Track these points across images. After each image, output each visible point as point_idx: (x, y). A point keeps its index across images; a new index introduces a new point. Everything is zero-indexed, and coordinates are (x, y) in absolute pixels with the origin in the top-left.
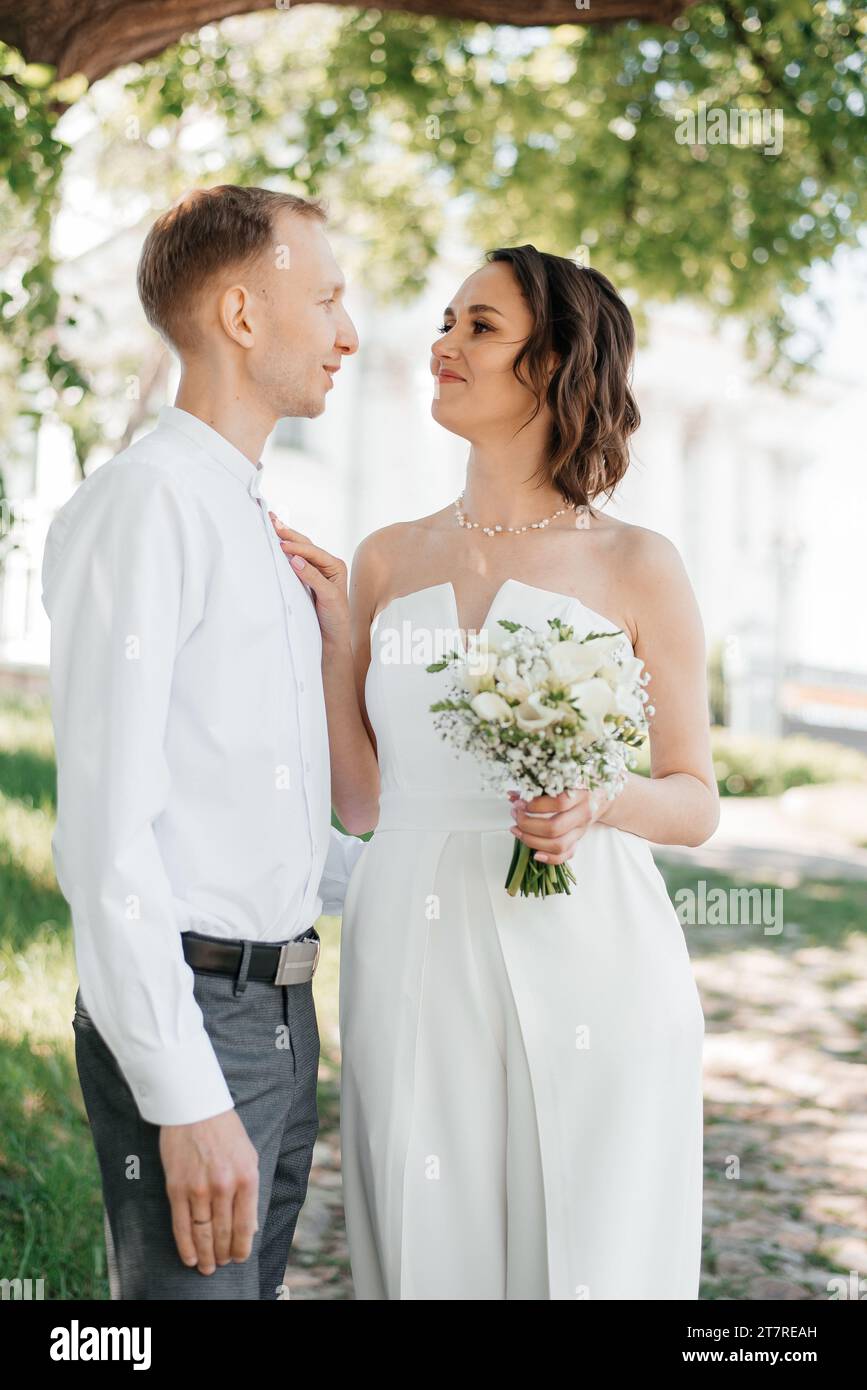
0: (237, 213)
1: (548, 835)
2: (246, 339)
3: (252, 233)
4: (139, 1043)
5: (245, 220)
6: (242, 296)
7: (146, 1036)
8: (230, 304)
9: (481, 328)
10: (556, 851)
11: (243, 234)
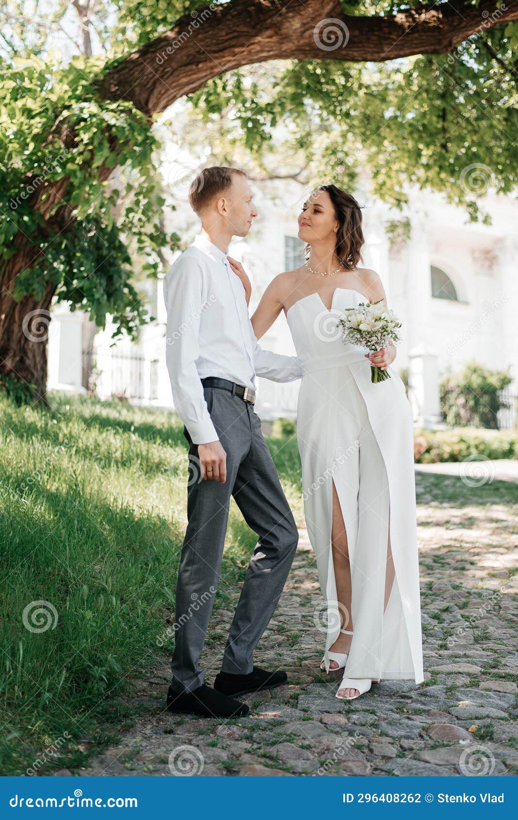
0: (221, 176)
1: (383, 362)
2: (225, 214)
3: (226, 181)
4: (191, 421)
5: (223, 178)
6: (224, 201)
7: (193, 419)
8: (220, 203)
9: (317, 211)
10: (385, 366)
11: (223, 182)
